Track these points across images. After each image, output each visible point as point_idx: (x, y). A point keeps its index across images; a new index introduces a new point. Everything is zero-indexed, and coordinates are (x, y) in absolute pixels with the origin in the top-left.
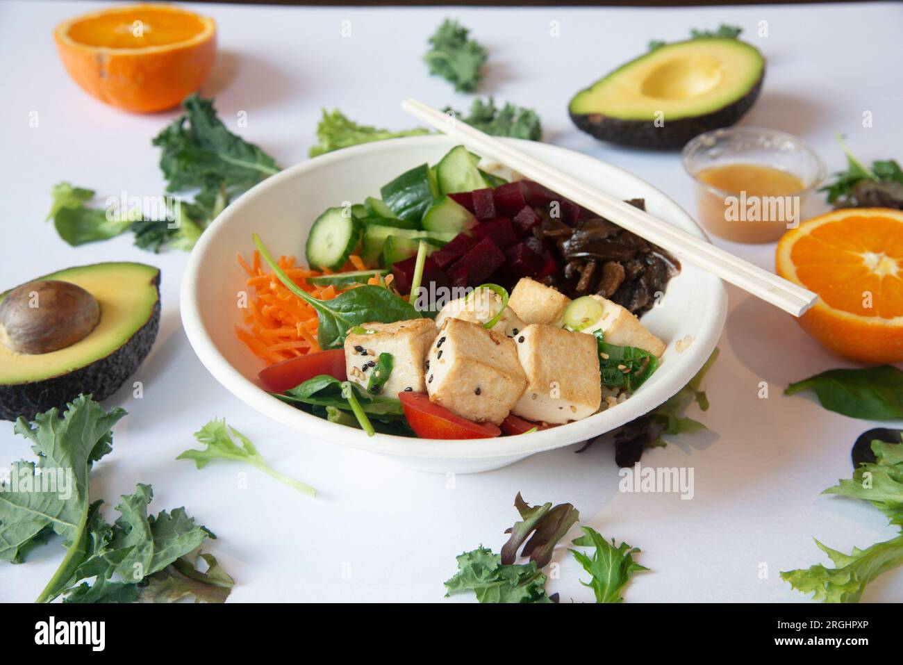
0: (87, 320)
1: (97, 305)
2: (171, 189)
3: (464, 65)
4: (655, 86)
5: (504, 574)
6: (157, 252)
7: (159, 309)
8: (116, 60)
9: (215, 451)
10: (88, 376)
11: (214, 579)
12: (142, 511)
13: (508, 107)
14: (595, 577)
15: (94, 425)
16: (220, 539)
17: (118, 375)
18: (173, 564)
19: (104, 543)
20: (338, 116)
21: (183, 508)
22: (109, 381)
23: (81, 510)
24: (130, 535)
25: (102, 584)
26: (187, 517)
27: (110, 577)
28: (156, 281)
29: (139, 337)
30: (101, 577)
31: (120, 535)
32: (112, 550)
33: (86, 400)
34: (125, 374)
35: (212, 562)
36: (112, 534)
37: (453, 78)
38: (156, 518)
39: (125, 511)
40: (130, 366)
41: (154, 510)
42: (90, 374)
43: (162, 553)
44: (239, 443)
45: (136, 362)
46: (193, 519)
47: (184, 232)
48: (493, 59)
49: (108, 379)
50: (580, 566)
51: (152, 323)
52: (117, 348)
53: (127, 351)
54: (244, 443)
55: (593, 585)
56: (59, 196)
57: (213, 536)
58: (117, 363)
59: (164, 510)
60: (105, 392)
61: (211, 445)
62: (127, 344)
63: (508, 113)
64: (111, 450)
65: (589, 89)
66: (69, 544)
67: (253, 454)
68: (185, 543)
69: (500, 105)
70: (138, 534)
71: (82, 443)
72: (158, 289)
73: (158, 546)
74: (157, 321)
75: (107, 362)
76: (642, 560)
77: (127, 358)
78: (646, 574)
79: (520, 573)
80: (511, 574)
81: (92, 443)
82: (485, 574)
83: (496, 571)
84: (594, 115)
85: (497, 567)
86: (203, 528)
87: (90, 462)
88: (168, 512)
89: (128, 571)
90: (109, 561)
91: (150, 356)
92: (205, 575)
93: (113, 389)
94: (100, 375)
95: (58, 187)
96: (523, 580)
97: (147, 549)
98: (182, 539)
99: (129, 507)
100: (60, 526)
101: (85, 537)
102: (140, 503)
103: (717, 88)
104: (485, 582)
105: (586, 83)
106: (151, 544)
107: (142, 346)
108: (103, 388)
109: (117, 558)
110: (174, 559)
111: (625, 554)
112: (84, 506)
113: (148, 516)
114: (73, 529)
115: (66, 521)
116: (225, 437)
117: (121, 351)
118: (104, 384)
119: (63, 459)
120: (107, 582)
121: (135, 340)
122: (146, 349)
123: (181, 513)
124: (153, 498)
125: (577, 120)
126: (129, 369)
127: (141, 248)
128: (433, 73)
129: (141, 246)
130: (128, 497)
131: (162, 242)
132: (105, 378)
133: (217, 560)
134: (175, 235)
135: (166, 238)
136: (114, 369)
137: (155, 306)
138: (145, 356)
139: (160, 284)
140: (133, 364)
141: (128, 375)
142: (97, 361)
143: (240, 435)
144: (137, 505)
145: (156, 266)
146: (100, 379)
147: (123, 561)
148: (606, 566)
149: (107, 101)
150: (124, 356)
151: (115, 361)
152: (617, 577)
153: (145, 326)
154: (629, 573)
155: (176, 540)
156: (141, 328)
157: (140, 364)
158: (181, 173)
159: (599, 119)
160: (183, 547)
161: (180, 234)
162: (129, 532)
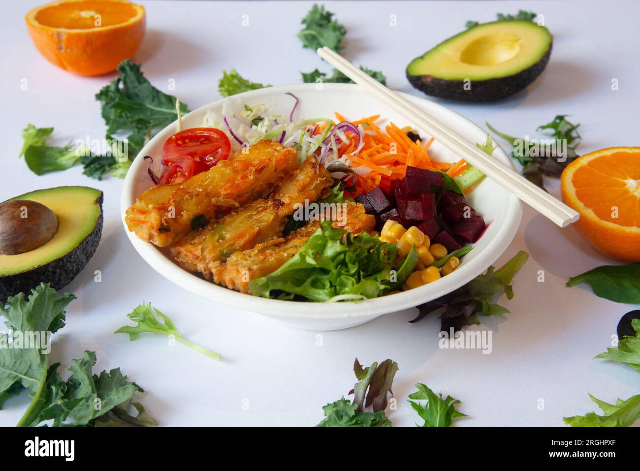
0: (48, 229)
1: (56, 219)
2: (110, 131)
3: (328, 40)
4: (471, 55)
5: (359, 419)
6: (100, 179)
7: (102, 221)
8: (71, 37)
9: (144, 327)
10: (49, 271)
11: (143, 422)
12: (88, 371)
14: (427, 421)
15: (51, 306)
16: (147, 393)
17: (71, 271)
18: (112, 410)
19: (61, 394)
20: (235, 77)
21: (119, 368)
22: (64, 275)
23: (42, 369)
24: (79, 389)
25: (58, 425)
26: (121, 375)
27: (64, 420)
28: (100, 200)
29: (87, 243)
30: (57, 420)
31: (72, 389)
32: (66, 400)
33: (46, 287)
34: (76, 270)
35: (141, 409)
36: (66, 388)
38: (99, 377)
39: (75, 371)
40: (81, 263)
41: (97, 371)
42: (50, 269)
43: (103, 403)
44: (161, 321)
45: (84, 261)
46: (126, 377)
47: (121, 164)
49: (64, 273)
50: (416, 413)
51: (97, 232)
52: (71, 251)
53: (78, 252)
54: (165, 321)
55: (425, 427)
56: (27, 137)
57: (141, 390)
58: (70, 262)
59: (104, 371)
60: (62, 283)
61: (142, 323)
62: (78, 248)
64: (64, 325)
65: (422, 58)
66: (34, 394)
67: (172, 329)
68: (120, 396)
70: (85, 389)
71: (43, 320)
72: (101, 207)
73: (100, 397)
74: (100, 230)
75: (63, 261)
76: (462, 409)
77: (78, 258)
78: (465, 419)
79: (372, 419)
80: (365, 420)
81: (50, 319)
82: (345, 418)
83: (354, 417)
84: (426, 76)
85: (354, 414)
86: (134, 384)
88: (108, 372)
89: (78, 415)
90: (64, 408)
91: (95, 255)
92: (136, 419)
93: (68, 281)
94: (58, 271)
95: (26, 130)
96: (374, 424)
97: (92, 400)
98: (118, 392)
99: (79, 368)
100: (26, 381)
101: (46, 389)
102: (87, 365)
103: (517, 57)
104: (345, 425)
105: (421, 54)
106: (95, 395)
107: (89, 249)
108: (60, 280)
109: (70, 406)
110: (112, 407)
111: (449, 405)
112: (45, 366)
113: (93, 375)
114: (36, 383)
115: (31, 377)
116: (151, 317)
117: (74, 252)
118: (61, 277)
120: (62, 424)
121: (84, 244)
122: (91, 252)
123: (117, 373)
124: (96, 362)
125: (412, 80)
126: (79, 266)
127: (88, 176)
128: (305, 46)
129: (88, 174)
130: (77, 360)
131: (104, 172)
132: (61, 273)
133: (145, 408)
134: (114, 166)
135: (107, 168)
136: (68, 266)
137: (98, 219)
138: (92, 256)
139: (102, 203)
140: (82, 262)
141: (79, 270)
142: (55, 260)
143: (162, 315)
144: (85, 367)
145: (99, 189)
146: (58, 274)
147: (75, 409)
148: (435, 413)
149: (63, 67)
150: (76, 256)
151: (69, 260)
152: (443, 422)
153: (91, 234)
154: (452, 418)
155: (114, 393)
156: (89, 235)
157: (88, 262)
158: (118, 119)
159: (429, 80)
160: (119, 398)
161: (117, 166)
162: (78, 387)
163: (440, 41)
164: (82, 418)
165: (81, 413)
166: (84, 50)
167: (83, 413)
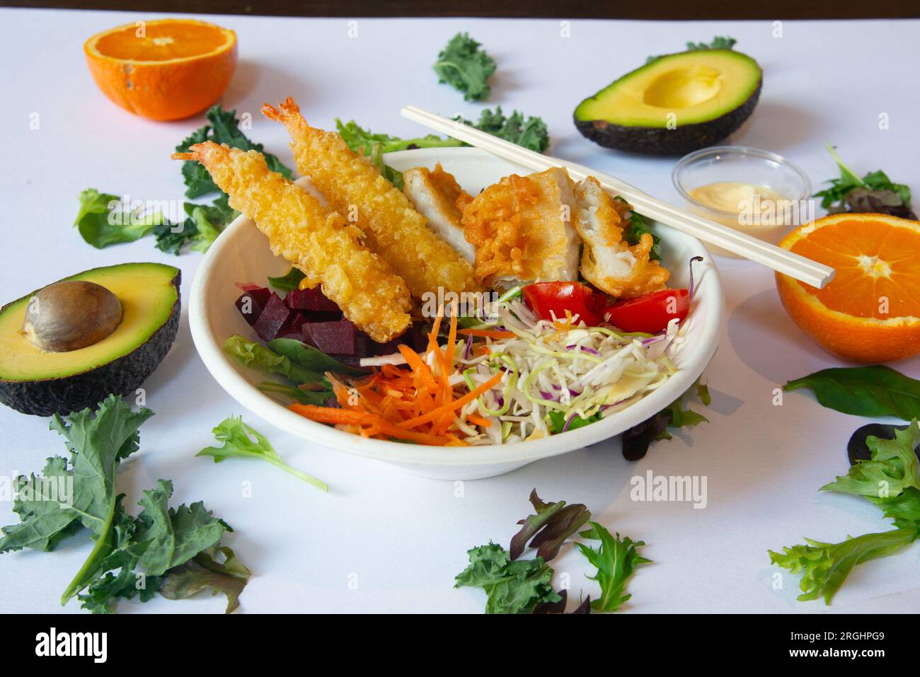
0: (110, 319)
1: (119, 305)
2: (192, 195)
3: (473, 75)
4: (658, 94)
5: (512, 570)
6: (177, 254)
7: (179, 308)
8: (141, 71)
9: (233, 449)
10: (110, 373)
11: (232, 570)
12: (163, 505)
13: (515, 115)
14: (600, 570)
15: (123, 425)
16: (237, 531)
17: (139, 372)
18: (194, 559)
19: (128, 536)
20: (352, 125)
21: (202, 502)
22: (130, 378)
23: (108, 506)
24: (151, 528)
25: (126, 575)
26: (205, 510)
27: (133, 568)
28: (177, 281)
29: (160, 336)
30: (126, 569)
31: (142, 529)
32: (136, 543)
33: (116, 401)
34: (146, 371)
35: (230, 554)
36: (135, 528)
37: (463, 87)
38: (176, 512)
39: (147, 506)
40: (151, 363)
41: (174, 503)
42: (113, 371)
43: (182, 547)
44: (254, 439)
45: (156, 360)
46: (211, 512)
47: (204, 234)
48: (502, 68)
49: (130, 376)
50: (586, 559)
51: (172, 322)
52: (138, 346)
53: (148, 349)
54: (259, 439)
55: (598, 578)
56: (87, 201)
57: (230, 529)
58: (138, 361)
59: (184, 504)
60: (127, 388)
61: (229, 443)
62: (148, 342)
63: (516, 121)
64: (138, 448)
65: (594, 98)
66: (97, 537)
67: (268, 450)
68: (204, 538)
69: (507, 114)
70: (159, 528)
71: (111, 442)
72: (178, 289)
73: (179, 540)
74: (176, 320)
75: (129, 360)
76: (646, 553)
77: (148, 355)
78: (649, 565)
79: (527, 569)
80: (518, 570)
81: (120, 441)
82: (494, 569)
83: (505, 567)
84: (599, 122)
85: (506, 564)
86: (221, 522)
87: (118, 460)
88: (188, 505)
89: (150, 563)
90: (132, 554)
91: (170, 352)
92: (222, 565)
93: (135, 385)
94: (122, 372)
95: (86, 192)
96: (530, 575)
97: (169, 543)
98: (201, 533)
99: (150, 502)
100: (88, 520)
101: (112, 531)
102: (161, 498)
103: (717, 97)
104: (494, 577)
105: (592, 94)
106: (172, 538)
107: (163, 344)
108: (125, 384)
109: (140, 551)
110: (194, 553)
111: (629, 549)
112: (111, 501)
113: (169, 509)
114: (100, 524)
115: (94, 515)
116: (242, 434)
117: (142, 348)
118: (126, 381)
119: (92, 456)
120: (131, 574)
121: (155, 338)
122: (165, 347)
123: (200, 507)
124: (173, 493)
125: (582, 127)
126: (150, 367)
127: (162, 250)
128: (442, 82)
129: (163, 248)
130: (149, 492)
131: (182, 244)
132: (127, 375)
133: (234, 552)
134: (196, 237)
135: (187, 240)
136: (135, 366)
137: (175, 305)
138: (166, 354)
139: (180, 284)
140: (153, 361)
141: (149, 372)
142: (119, 359)
143: (255, 432)
144: (158, 501)
145: (176, 266)
146: (122, 377)
147: (145, 554)
148: (611, 559)
149: (132, 110)
150: (145, 354)
151: (136, 358)
152: (621, 569)
153: (165, 325)
154: (633, 565)
155: (195, 533)
156: (162, 327)
157: (160, 361)
158: (202, 180)
159: (604, 126)
160: (202, 541)
161: (200, 236)
162: (151, 526)
163: (617, 77)
164: (155, 567)
165: (153, 559)
166: (158, 87)
167: (157, 560)
